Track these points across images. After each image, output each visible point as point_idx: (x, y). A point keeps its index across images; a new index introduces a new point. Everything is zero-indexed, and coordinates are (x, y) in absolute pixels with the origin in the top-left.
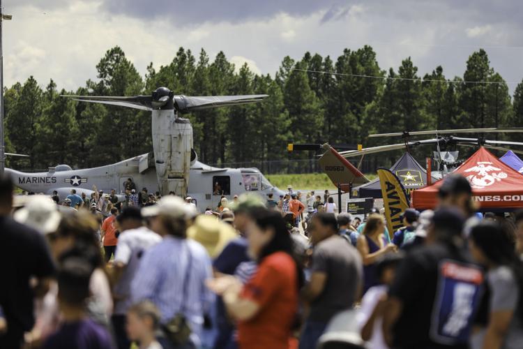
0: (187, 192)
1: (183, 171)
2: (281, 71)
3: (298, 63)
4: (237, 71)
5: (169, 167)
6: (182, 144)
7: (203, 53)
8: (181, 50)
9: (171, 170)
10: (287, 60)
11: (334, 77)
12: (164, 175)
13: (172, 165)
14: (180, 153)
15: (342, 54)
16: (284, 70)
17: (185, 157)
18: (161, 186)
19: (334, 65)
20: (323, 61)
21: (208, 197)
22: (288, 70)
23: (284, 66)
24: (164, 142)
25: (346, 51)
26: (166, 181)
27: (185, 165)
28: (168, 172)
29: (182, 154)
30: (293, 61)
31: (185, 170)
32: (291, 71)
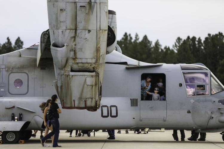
0: (100, 94)
1: (94, 61)
2: (176, 44)
3: (184, 40)
4: (153, 44)
5: (72, 53)
6: (93, 17)
7: (137, 35)
8: (126, 34)
9: (75, 59)
10: (179, 39)
11: (203, 48)
12: (65, 66)
13: (77, 50)
14: (89, 31)
15: (207, 36)
16: (177, 44)
17: (98, 38)
18: (59, 85)
19: (202, 42)
20: (197, 39)
21: (134, 103)
22: (179, 44)
23: (177, 42)
24: (64, 13)
25: (209, 35)
26: (68, 75)
27: (98, 50)
28: (71, 62)
29: (93, 33)
30: (181, 39)
31: (97, 59)
32: (180, 44)
